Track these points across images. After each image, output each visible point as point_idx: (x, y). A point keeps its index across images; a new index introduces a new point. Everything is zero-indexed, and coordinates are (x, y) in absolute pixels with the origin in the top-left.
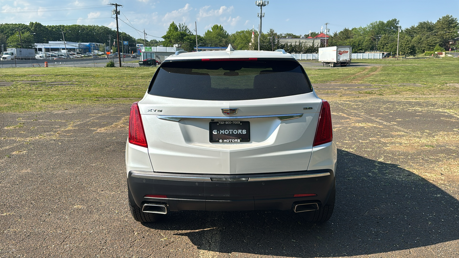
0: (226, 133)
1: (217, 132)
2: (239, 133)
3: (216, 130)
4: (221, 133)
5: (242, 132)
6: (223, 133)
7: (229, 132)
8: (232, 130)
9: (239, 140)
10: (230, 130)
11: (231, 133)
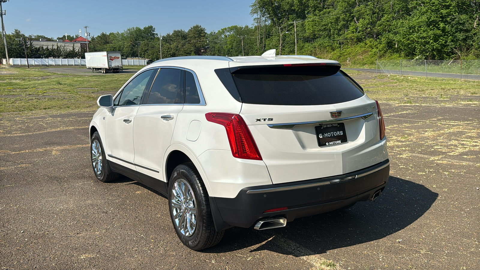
0: (329, 136)
1: (322, 136)
2: (338, 135)
3: (321, 134)
4: (325, 137)
5: (340, 133)
6: (327, 136)
7: (331, 134)
8: (333, 133)
9: (340, 141)
10: (331, 133)
11: (332, 136)
